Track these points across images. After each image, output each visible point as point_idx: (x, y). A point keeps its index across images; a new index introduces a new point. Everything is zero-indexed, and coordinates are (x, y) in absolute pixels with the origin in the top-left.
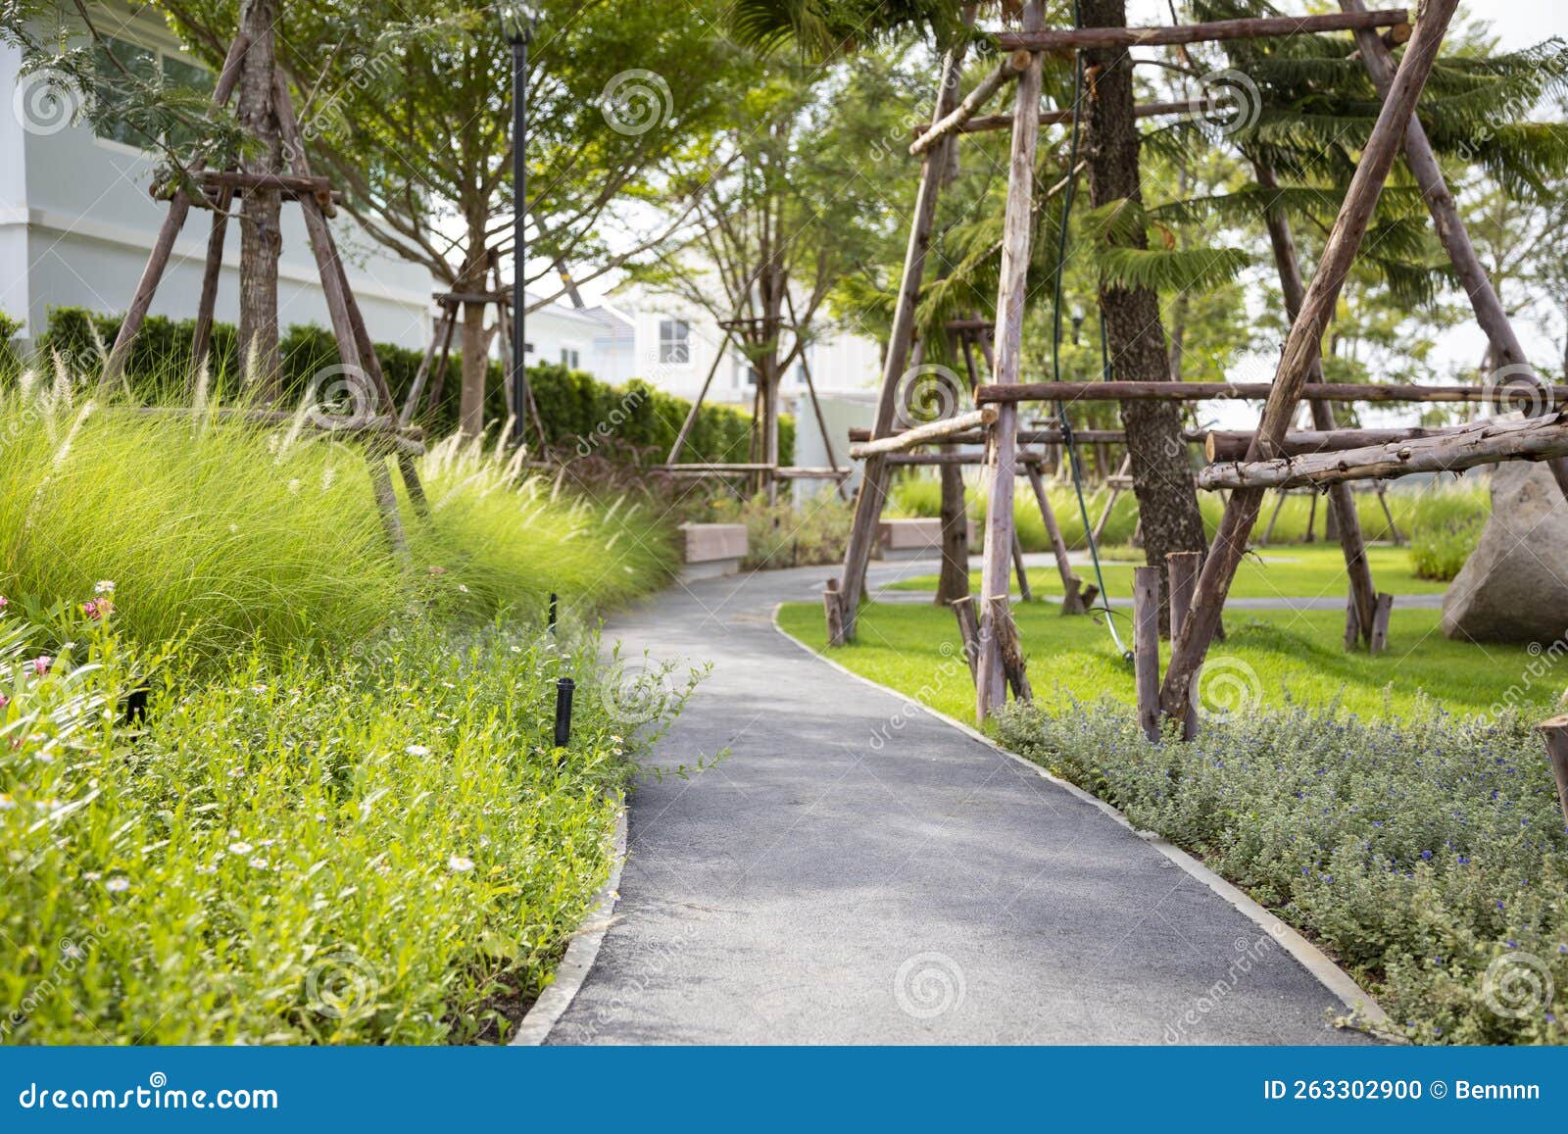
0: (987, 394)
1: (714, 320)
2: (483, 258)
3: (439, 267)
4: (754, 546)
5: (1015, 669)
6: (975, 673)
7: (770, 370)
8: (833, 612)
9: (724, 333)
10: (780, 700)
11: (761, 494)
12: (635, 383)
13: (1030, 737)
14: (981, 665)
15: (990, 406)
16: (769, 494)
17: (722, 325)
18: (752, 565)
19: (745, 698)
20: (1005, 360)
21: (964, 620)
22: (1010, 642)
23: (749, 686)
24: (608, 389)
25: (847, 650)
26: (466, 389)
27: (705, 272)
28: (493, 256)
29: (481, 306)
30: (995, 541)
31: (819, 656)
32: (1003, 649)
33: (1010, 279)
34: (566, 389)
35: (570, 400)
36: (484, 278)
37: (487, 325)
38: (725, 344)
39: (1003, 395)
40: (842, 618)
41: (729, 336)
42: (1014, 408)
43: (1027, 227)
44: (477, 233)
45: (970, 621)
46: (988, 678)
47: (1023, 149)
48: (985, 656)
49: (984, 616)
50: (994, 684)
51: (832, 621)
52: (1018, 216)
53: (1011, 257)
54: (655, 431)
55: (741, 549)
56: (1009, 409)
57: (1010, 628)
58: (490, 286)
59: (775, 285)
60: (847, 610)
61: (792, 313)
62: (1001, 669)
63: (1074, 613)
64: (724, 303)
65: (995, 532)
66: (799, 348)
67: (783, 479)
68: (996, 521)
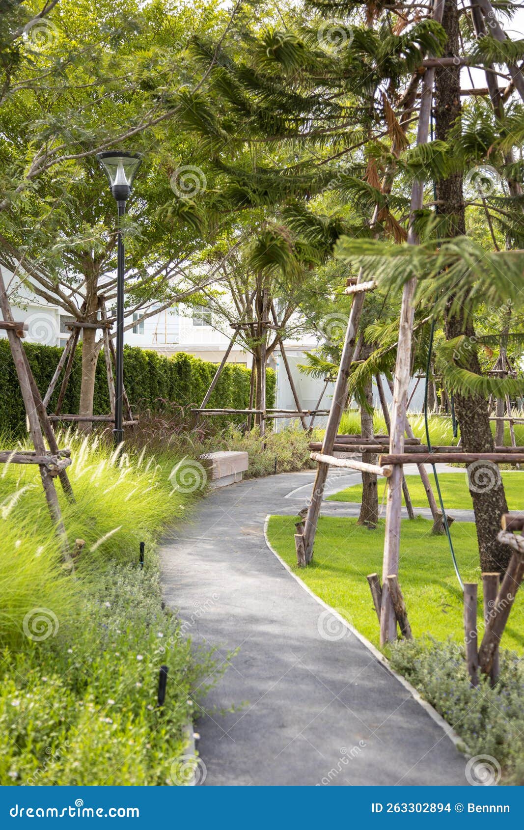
0: (386, 460)
1: (229, 323)
2: (96, 300)
3: (70, 307)
4: (252, 463)
5: (401, 616)
6: (379, 616)
7: (262, 353)
8: (300, 546)
9: (234, 331)
10: (272, 622)
11: (256, 428)
12: (181, 356)
13: (408, 666)
14: (383, 613)
15: (388, 467)
16: (260, 428)
17: (233, 325)
18: (251, 475)
19: (253, 619)
20: (396, 440)
21: (373, 586)
22: (398, 601)
23: (253, 606)
24: (165, 360)
25: (308, 570)
26: (84, 378)
27: (223, 293)
28: (101, 300)
29: (94, 330)
30: (390, 543)
31: (293, 575)
32: (394, 605)
33: (399, 393)
34: (140, 362)
35: (142, 368)
36: (96, 314)
37: (97, 340)
38: (234, 337)
39: (395, 461)
40: (305, 551)
41: (237, 331)
42: (401, 467)
43: (409, 364)
44: (92, 287)
45: (376, 587)
46: (386, 621)
47: (406, 320)
48: (385, 608)
49: (384, 584)
50: (390, 625)
51: (299, 551)
52: (403, 358)
53: (400, 382)
54: (192, 384)
55: (244, 466)
56: (398, 467)
57: (398, 593)
58: (100, 318)
59: (265, 303)
60: (308, 546)
61: (275, 319)
62: (394, 616)
63: (439, 534)
64: (234, 313)
65: (390, 537)
66: (278, 340)
67: (269, 419)
68: (390, 531)
